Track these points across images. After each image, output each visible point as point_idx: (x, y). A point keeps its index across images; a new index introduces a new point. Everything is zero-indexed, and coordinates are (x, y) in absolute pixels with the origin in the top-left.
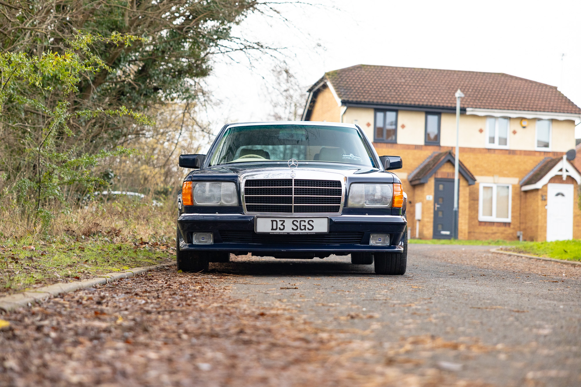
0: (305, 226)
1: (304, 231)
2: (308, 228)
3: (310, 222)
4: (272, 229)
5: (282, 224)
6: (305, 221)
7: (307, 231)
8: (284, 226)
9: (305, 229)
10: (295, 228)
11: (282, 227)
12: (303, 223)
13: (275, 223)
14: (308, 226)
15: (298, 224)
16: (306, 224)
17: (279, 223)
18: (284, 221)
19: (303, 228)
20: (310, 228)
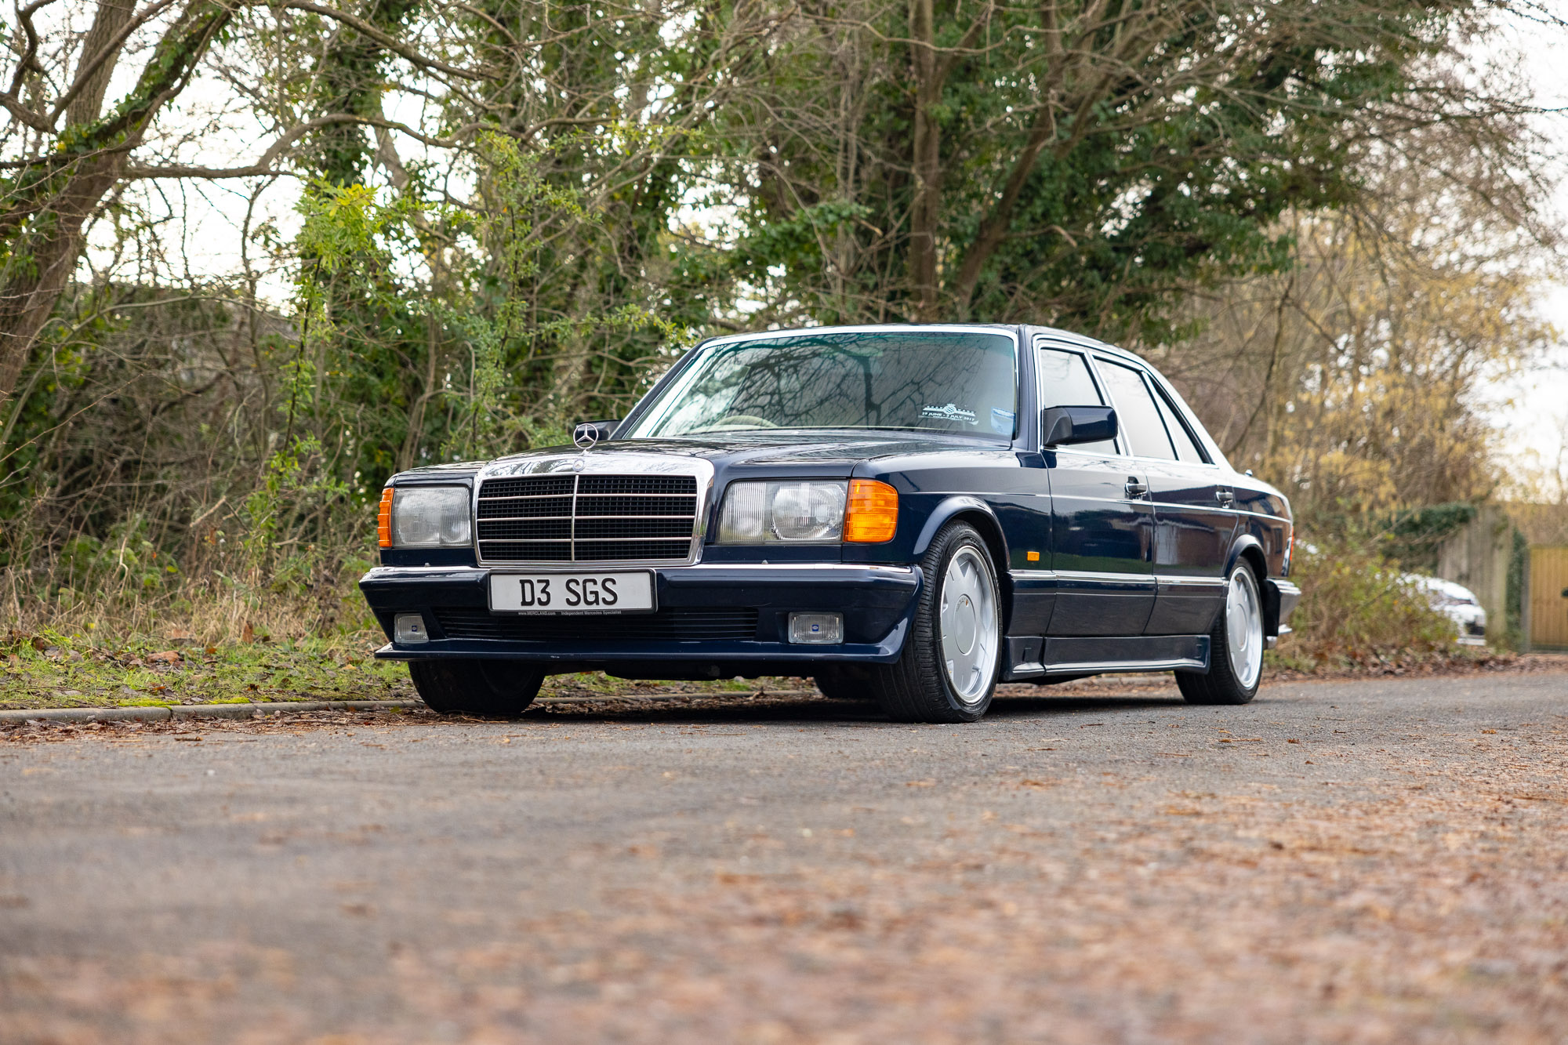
0: (596, 593)
1: (594, 607)
2: (604, 600)
3: (609, 585)
4: (524, 603)
5: (543, 591)
6: (595, 582)
7: (602, 606)
8: (548, 594)
9: (597, 601)
10: (574, 599)
11: (544, 598)
12: (590, 587)
13: (527, 586)
14: (603, 594)
15: (579, 589)
16: (598, 588)
17: (539, 587)
18: (547, 582)
19: (591, 598)
20: (610, 598)
